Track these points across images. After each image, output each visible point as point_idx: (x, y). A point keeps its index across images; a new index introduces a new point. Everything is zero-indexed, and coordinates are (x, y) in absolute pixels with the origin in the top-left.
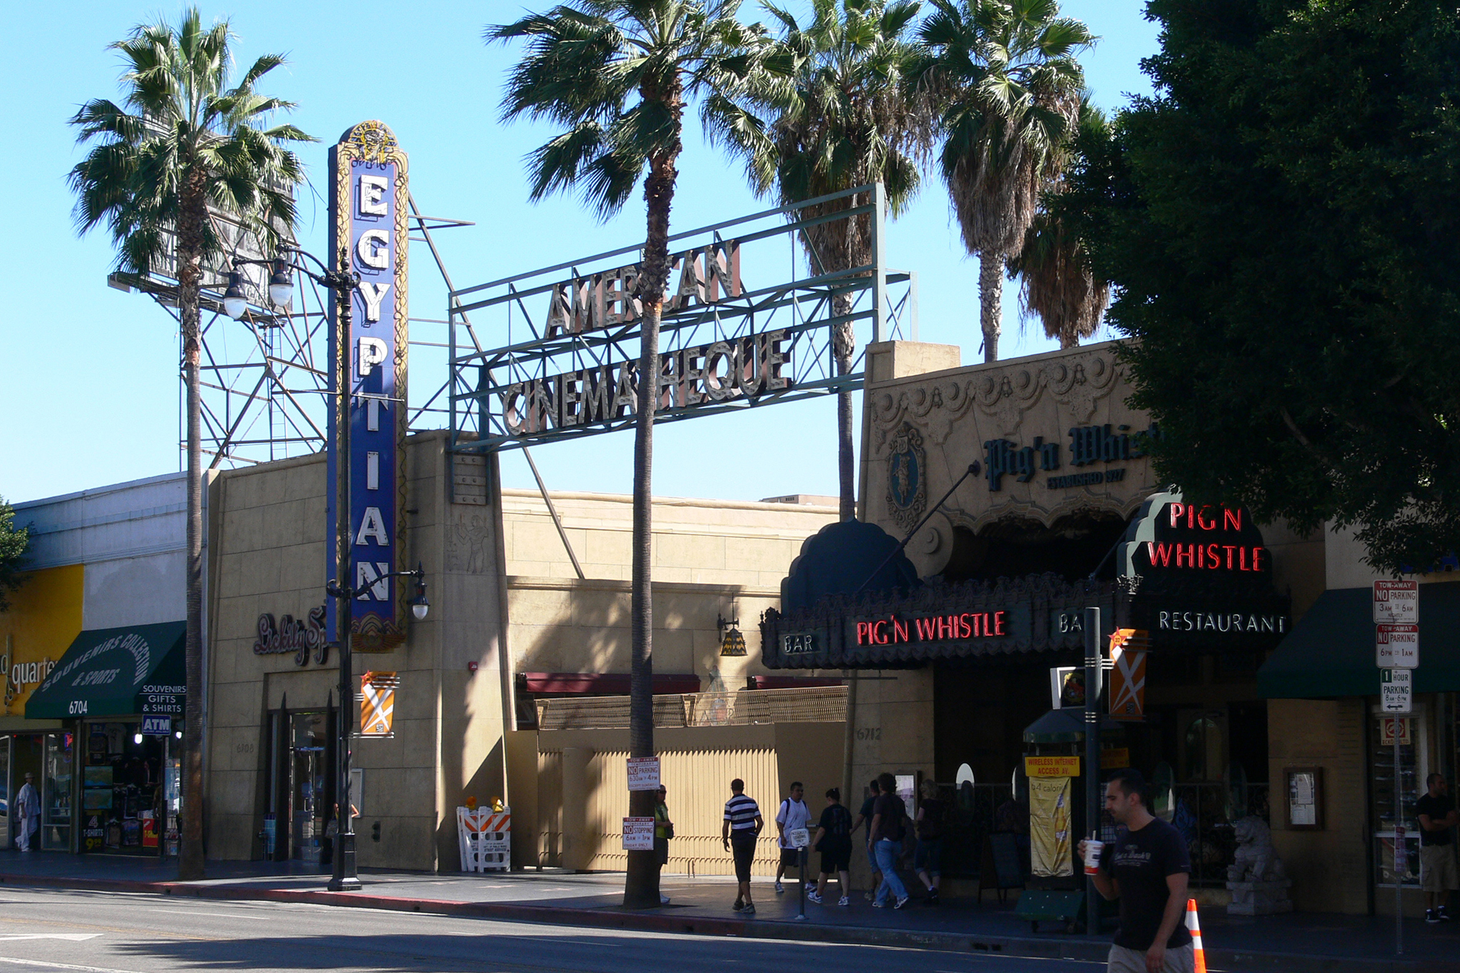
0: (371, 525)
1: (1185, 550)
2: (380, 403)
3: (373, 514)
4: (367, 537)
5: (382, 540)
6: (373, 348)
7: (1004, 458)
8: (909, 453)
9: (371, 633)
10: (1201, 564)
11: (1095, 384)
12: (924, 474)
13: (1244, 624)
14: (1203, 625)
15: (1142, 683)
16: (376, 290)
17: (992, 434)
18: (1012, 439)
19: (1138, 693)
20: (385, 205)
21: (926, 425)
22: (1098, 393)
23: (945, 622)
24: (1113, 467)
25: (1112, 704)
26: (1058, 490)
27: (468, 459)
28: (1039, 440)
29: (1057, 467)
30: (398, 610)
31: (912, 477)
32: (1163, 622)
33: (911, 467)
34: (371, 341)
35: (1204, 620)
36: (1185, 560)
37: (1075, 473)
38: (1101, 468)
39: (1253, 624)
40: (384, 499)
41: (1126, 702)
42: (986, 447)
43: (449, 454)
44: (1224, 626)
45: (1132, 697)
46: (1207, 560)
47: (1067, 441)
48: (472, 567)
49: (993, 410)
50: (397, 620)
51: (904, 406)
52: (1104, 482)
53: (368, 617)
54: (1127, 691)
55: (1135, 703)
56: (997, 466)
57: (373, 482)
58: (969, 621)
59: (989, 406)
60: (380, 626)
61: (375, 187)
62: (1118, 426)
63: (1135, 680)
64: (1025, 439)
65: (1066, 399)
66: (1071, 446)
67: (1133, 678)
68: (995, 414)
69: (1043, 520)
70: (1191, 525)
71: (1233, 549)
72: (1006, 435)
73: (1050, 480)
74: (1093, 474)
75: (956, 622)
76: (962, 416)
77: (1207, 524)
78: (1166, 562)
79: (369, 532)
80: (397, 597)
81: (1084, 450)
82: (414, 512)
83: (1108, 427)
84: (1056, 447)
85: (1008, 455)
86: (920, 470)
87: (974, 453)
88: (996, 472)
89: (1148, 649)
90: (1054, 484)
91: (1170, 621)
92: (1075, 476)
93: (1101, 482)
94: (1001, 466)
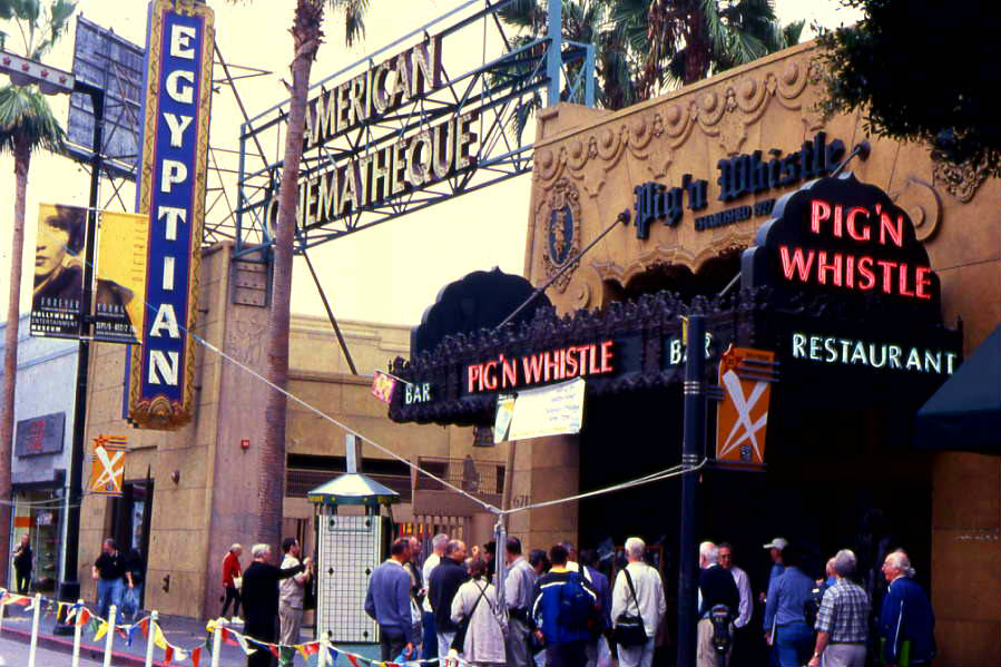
0: (164, 320)
1: (830, 261)
2: (179, 217)
3: (167, 310)
4: (160, 330)
5: (174, 333)
6: (174, 172)
7: (653, 202)
8: (566, 208)
9: (161, 413)
10: (850, 282)
11: (746, 108)
12: (578, 228)
13: (903, 359)
14: (850, 355)
15: (763, 420)
16: (180, 122)
17: (643, 178)
18: (662, 182)
19: (757, 434)
20: (193, 51)
21: (582, 178)
22: (749, 118)
23: (552, 360)
24: (763, 199)
25: (720, 448)
26: (706, 231)
27: (251, 267)
28: (687, 178)
29: (705, 206)
30: (186, 394)
31: (567, 233)
32: (797, 349)
33: (568, 222)
34: (173, 163)
35: (851, 350)
36: (830, 274)
37: (723, 210)
38: (751, 202)
39: (914, 360)
40: (178, 298)
41: (741, 445)
42: (636, 192)
43: (234, 261)
44: (878, 359)
45: (748, 439)
46: (858, 277)
47: (715, 175)
48: (249, 359)
49: (644, 153)
50: (185, 401)
51: (563, 161)
52: (753, 217)
53: (157, 399)
54: (742, 430)
55: (752, 447)
56: (646, 211)
57: (168, 283)
58: (576, 356)
59: (641, 149)
60: (169, 406)
61: (183, 35)
62: (768, 150)
63: (754, 416)
64: (673, 181)
65: (716, 130)
66: (720, 179)
67: (751, 413)
68: (646, 158)
69: (689, 265)
70: (838, 232)
71: (892, 268)
72: (657, 178)
73: (697, 221)
74: (741, 209)
75: (563, 359)
76: (615, 165)
77: (859, 231)
78: (804, 276)
79: (163, 326)
80: (186, 383)
81: (733, 182)
82: (206, 312)
83: (758, 154)
84: (704, 184)
85: (657, 197)
86: (575, 224)
87: (624, 201)
88: (645, 217)
89: (774, 376)
90: (701, 226)
91: (807, 348)
92: (722, 213)
93: (749, 217)
94: (649, 210)
